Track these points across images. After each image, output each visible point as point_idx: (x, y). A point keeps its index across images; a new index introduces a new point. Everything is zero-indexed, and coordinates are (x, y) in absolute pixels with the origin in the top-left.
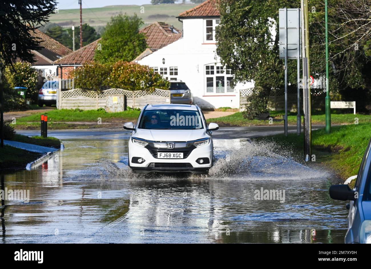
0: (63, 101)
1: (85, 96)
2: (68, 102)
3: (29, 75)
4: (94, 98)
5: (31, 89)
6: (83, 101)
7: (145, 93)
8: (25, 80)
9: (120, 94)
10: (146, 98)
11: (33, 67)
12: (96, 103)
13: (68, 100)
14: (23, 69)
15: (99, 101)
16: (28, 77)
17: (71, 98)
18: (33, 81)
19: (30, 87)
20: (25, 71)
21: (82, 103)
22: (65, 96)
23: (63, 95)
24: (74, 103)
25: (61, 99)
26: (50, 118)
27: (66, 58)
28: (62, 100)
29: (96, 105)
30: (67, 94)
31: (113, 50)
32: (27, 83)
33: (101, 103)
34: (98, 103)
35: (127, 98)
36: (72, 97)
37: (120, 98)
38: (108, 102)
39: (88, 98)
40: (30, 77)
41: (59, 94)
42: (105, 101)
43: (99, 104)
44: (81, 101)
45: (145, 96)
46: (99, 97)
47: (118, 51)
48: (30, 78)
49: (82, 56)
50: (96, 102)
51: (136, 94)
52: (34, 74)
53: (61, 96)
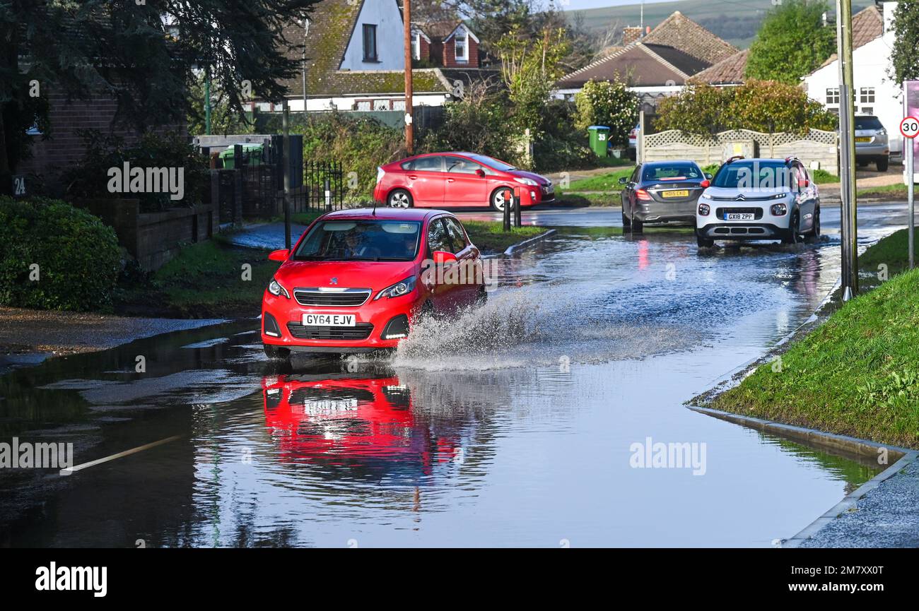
0: (647, 153)
1: (686, 144)
2: (656, 153)
3: (622, 105)
4: (701, 148)
5: (624, 129)
6: (683, 153)
7: (792, 137)
8: (613, 114)
9: (748, 139)
10: (793, 146)
11: (631, 89)
12: (705, 155)
13: (656, 150)
14: (612, 94)
15: (710, 153)
16: (620, 108)
17: (659, 147)
18: (629, 115)
19: (624, 125)
20: (614, 97)
21: (681, 156)
22: (650, 144)
23: (648, 142)
24: (667, 156)
25: (643, 149)
26: (612, 184)
27: (707, 73)
28: (646, 150)
29: (706, 159)
30: (655, 139)
31: (776, 59)
32: (618, 119)
33: (713, 155)
34: (710, 156)
35: (761, 146)
36: (664, 144)
37: (746, 146)
38: (724, 155)
39: (690, 146)
40: (624, 108)
41: (640, 140)
42: (720, 152)
43: (710, 158)
44: (679, 153)
45: (792, 142)
46: (710, 146)
47: (785, 60)
48: (622, 110)
49: (735, 68)
50: (705, 153)
51: (776, 140)
52: (630, 102)
53: (643, 144)
